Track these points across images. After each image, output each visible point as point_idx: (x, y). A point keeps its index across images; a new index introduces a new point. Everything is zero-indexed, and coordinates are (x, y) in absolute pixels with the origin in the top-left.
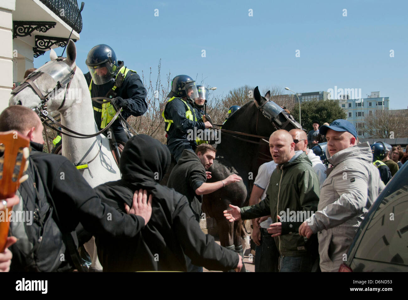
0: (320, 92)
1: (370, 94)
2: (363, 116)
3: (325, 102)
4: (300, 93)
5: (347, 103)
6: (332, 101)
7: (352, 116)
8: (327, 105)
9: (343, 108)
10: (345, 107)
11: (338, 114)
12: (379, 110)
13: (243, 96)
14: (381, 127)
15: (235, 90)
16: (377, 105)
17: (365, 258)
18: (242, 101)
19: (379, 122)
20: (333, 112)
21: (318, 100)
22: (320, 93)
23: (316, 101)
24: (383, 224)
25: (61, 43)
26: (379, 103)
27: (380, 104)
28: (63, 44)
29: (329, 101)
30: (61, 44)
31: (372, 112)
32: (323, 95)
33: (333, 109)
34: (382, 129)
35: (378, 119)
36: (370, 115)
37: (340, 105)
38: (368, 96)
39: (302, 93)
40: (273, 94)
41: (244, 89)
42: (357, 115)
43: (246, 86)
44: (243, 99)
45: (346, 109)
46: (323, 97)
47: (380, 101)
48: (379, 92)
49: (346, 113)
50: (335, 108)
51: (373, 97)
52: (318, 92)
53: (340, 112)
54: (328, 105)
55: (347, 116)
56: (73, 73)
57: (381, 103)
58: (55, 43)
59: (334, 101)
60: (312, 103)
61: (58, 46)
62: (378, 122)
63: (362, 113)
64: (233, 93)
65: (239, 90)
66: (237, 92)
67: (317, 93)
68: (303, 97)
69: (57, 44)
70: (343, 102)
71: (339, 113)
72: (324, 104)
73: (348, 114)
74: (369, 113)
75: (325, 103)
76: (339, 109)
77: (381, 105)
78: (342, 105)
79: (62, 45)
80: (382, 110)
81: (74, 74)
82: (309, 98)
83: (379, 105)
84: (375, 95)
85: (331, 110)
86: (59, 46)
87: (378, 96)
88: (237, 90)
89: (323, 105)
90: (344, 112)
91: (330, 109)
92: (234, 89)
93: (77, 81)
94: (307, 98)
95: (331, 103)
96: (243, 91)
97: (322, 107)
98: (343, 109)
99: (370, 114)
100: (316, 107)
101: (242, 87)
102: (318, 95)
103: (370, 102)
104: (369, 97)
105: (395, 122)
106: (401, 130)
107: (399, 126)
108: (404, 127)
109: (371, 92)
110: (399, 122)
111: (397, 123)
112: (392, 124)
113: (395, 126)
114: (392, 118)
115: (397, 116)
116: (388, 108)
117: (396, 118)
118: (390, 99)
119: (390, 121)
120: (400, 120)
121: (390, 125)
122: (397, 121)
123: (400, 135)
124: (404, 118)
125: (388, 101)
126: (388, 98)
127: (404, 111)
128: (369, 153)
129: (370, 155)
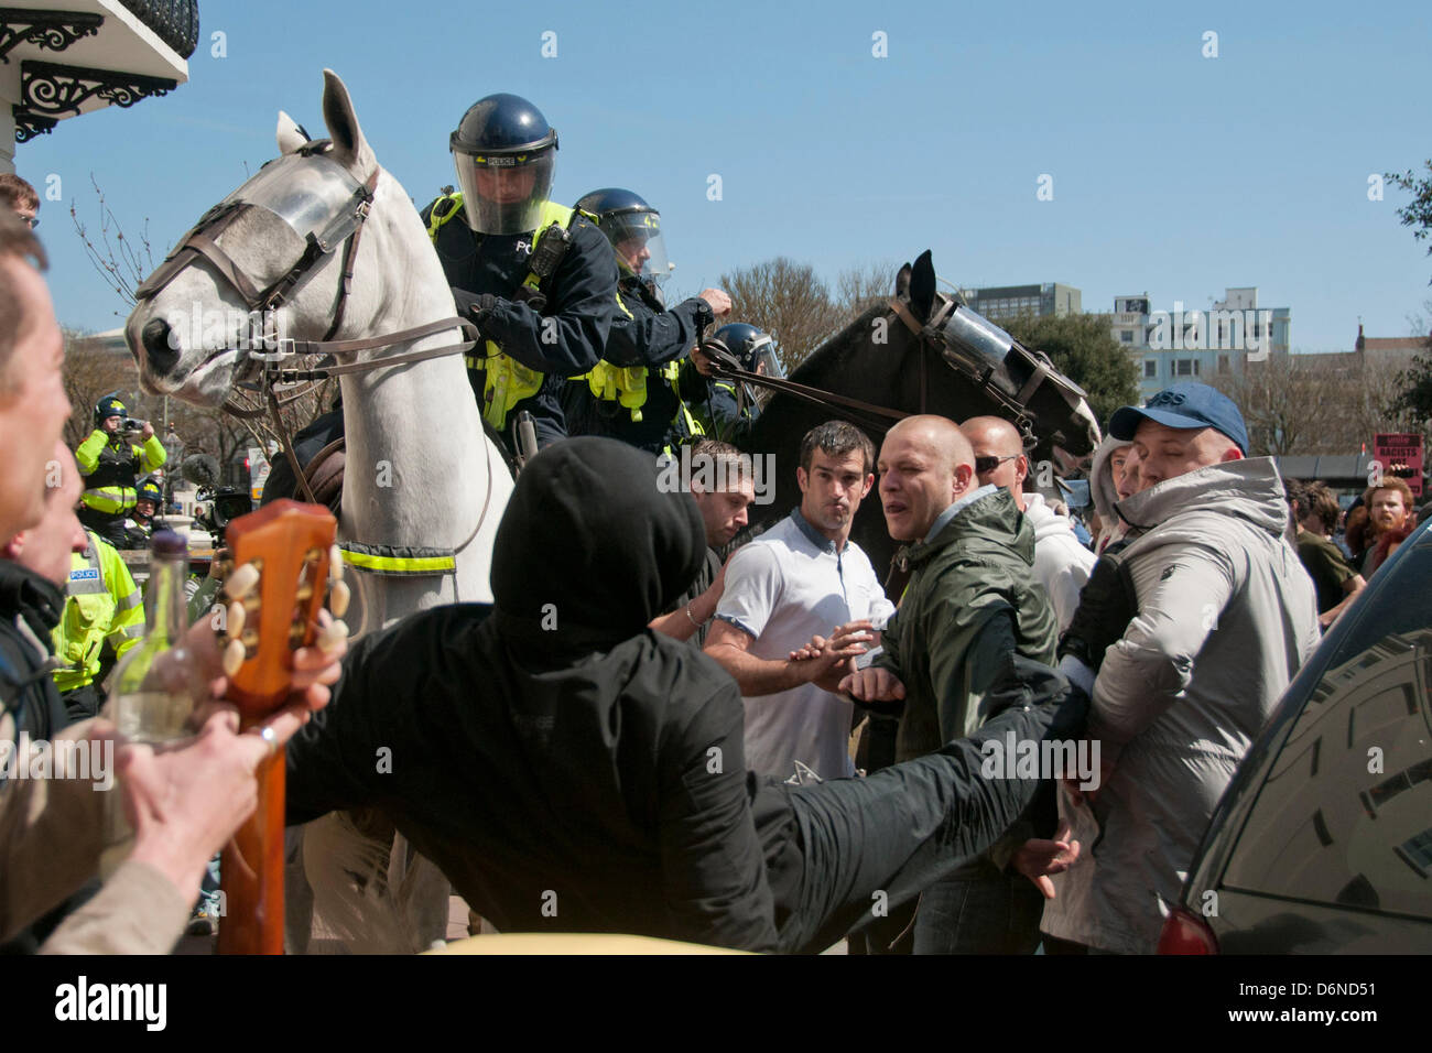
0: (1045, 284)
2: (1197, 372)
3: (1063, 321)
4: (973, 290)
5: (1141, 325)
6: (1087, 317)
7: (1157, 374)
8: (1068, 332)
9: (1128, 344)
10: (1131, 339)
11: (1108, 366)
13: (769, 296)
14: (1260, 414)
15: (740, 275)
17: (1256, 889)
18: (763, 313)
19: (1253, 397)
20: (1093, 359)
21: (1037, 314)
22: (1042, 290)
23: (1029, 319)
24: (1314, 770)
25: (118, 90)
28: (125, 95)
29: (1077, 320)
30: (117, 95)
31: (1230, 359)
32: (1053, 298)
33: (1091, 347)
34: (1263, 422)
35: (1252, 387)
36: (1221, 372)
37: (1116, 334)
38: (1217, 302)
39: (981, 287)
40: (877, 291)
41: (773, 272)
42: (1176, 371)
43: (780, 259)
44: (768, 308)
45: (1137, 349)
46: (1054, 304)
48: (1254, 289)
49: (1136, 363)
50: (1096, 343)
51: (1233, 306)
52: (1038, 287)
53: (1115, 358)
54: (1072, 333)
55: (1139, 374)
56: (364, 195)
58: (97, 91)
59: (1095, 320)
60: (1017, 323)
61: (107, 101)
62: (1250, 398)
63: (1193, 364)
64: (732, 284)
65: (756, 273)
66: (748, 283)
67: (1033, 291)
68: (983, 302)
69: (105, 95)
70: (1124, 323)
71: (1114, 363)
72: (1060, 330)
73: (1144, 366)
74: (1217, 367)
75: (1062, 327)
76: (1113, 348)
78: (1123, 333)
79: (121, 98)
81: (372, 199)
82: (1004, 306)
84: (1239, 298)
85: (1083, 352)
86: (111, 101)
87: (1251, 303)
88: (748, 275)
89: (1056, 334)
90: (1132, 359)
91: (1080, 349)
92: (735, 271)
93: (387, 228)
94: (995, 306)
95: (1083, 327)
96: (771, 277)
97: (1051, 340)
98: (1125, 349)
99: (1220, 367)
100: (1029, 339)
101: (765, 266)
102: (1038, 298)
104: (1219, 308)
105: (1312, 399)
106: (1333, 426)
107: (1324, 413)
108: (1341, 415)
109: (1228, 290)
110: (1323, 399)
111: (1316, 400)
112: (1298, 405)
113: (1312, 411)
114: (1299, 384)
115: (1318, 376)
116: (1285, 348)
117: (1315, 384)
118: (1292, 315)
119: (1294, 394)
120: (1327, 390)
121: (1294, 406)
122: (1318, 393)
123: (1330, 445)
124: (1341, 385)
125: (1285, 322)
126: (1287, 310)
127: (1342, 358)
128: (1273, 498)
129: (1277, 505)
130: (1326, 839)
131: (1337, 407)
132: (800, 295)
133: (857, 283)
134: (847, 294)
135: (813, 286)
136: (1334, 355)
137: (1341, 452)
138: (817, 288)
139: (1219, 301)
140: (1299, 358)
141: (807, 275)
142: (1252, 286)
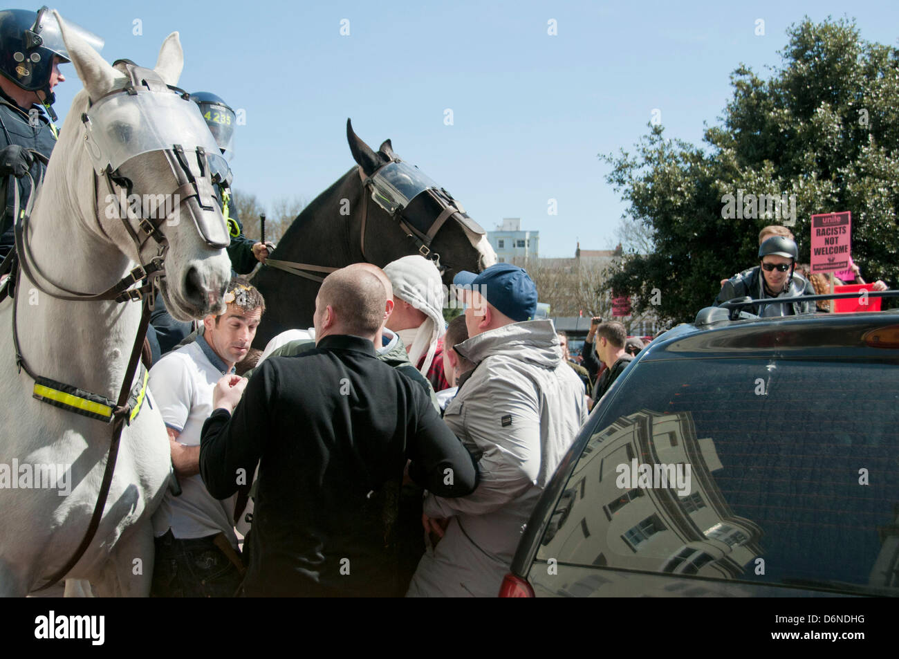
1: (500, 223)
12: (519, 258)
16: (514, 246)
26: (519, 242)
27: (521, 244)
47: (521, 238)
48: (519, 219)
51: (507, 229)
57: (523, 242)
77: (524, 246)
80: (524, 259)
83: (519, 246)
84: (511, 224)
87: (517, 228)
103: (501, 239)
104: (499, 230)
105: (551, 285)
106: (562, 301)
107: (558, 293)
108: (567, 294)
109: (504, 219)
110: (557, 285)
111: (553, 285)
112: (543, 288)
113: (551, 291)
114: (544, 275)
115: (555, 271)
116: (536, 255)
117: (553, 276)
118: (540, 235)
119: (541, 281)
120: (559, 280)
121: (541, 288)
122: (555, 280)
123: (561, 312)
124: (567, 277)
125: (536, 239)
126: (537, 232)
127: (568, 261)
128: (552, 346)
129: (553, 351)
130: (587, 534)
131: (565, 289)
132: (248, 213)
133: (284, 207)
134: (278, 213)
135: (256, 208)
136: (563, 259)
137: (567, 315)
138: (259, 209)
139: (499, 225)
140: (544, 260)
141: (253, 201)
142: (517, 217)
